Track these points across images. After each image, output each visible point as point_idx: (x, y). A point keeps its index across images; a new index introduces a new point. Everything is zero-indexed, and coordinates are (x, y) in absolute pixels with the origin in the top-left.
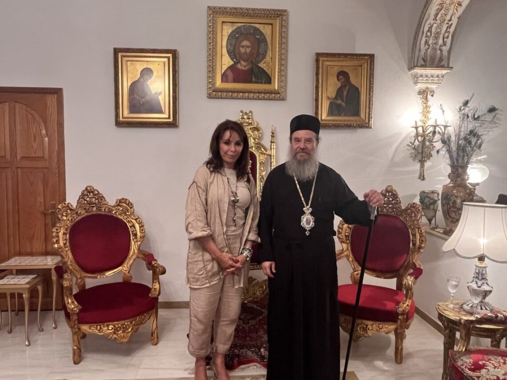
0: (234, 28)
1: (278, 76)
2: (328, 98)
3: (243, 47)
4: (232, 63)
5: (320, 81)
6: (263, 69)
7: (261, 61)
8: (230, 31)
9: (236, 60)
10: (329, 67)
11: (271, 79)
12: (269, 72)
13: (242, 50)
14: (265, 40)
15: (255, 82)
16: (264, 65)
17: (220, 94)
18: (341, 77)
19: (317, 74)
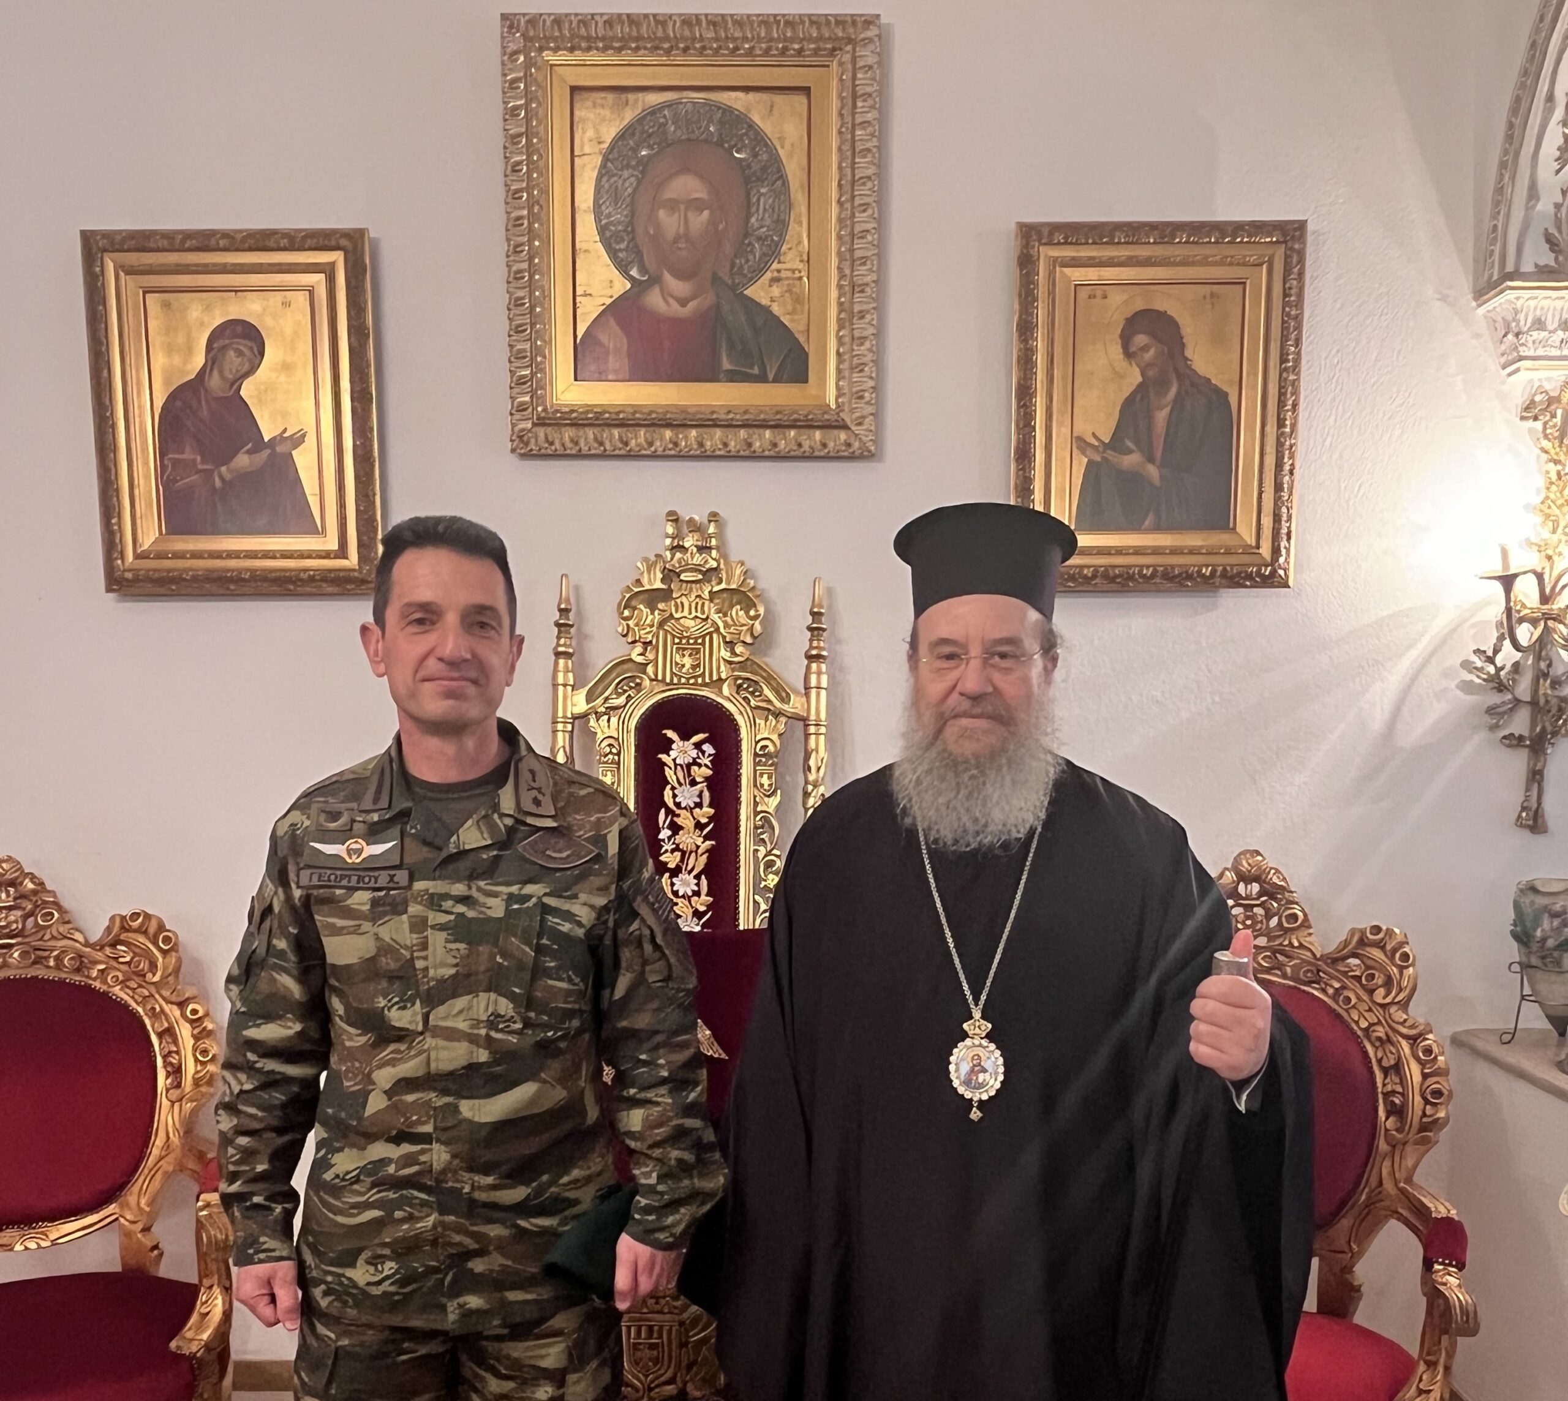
0: (629, 116)
1: (840, 341)
2: (1080, 443)
3: (672, 205)
4: (622, 285)
5: (1040, 359)
6: (767, 310)
7: (760, 270)
8: (610, 133)
9: (643, 270)
10: (1083, 294)
11: (805, 356)
12: (794, 324)
13: (669, 222)
14: (773, 171)
15: (734, 377)
16: (776, 291)
17: (568, 433)
18: (1141, 339)
19: (1026, 329)
